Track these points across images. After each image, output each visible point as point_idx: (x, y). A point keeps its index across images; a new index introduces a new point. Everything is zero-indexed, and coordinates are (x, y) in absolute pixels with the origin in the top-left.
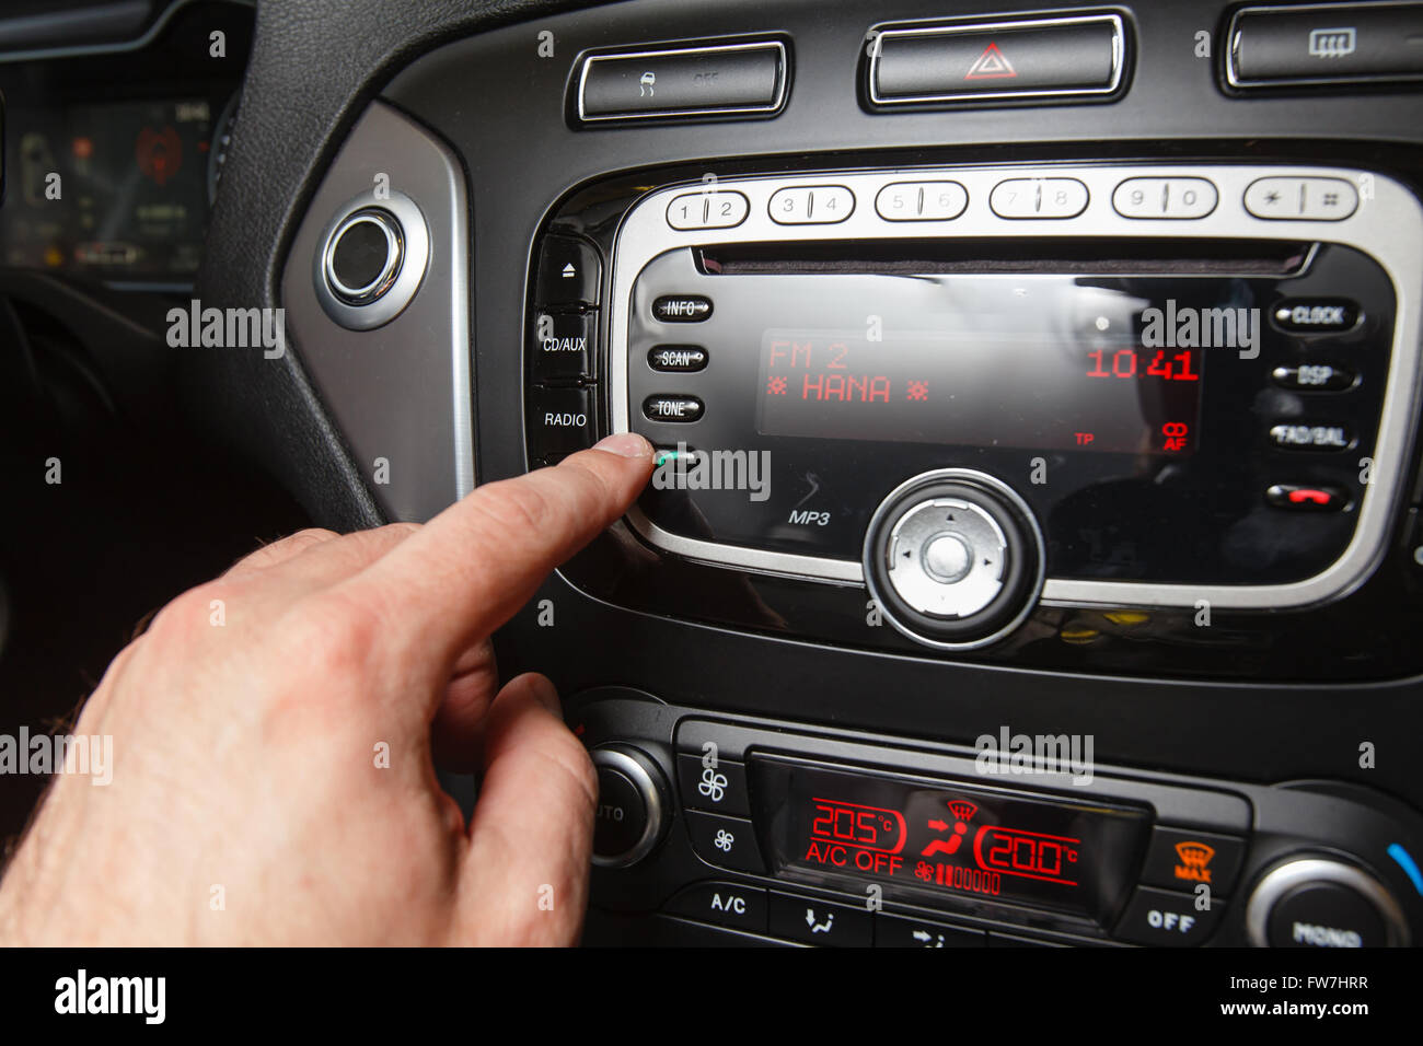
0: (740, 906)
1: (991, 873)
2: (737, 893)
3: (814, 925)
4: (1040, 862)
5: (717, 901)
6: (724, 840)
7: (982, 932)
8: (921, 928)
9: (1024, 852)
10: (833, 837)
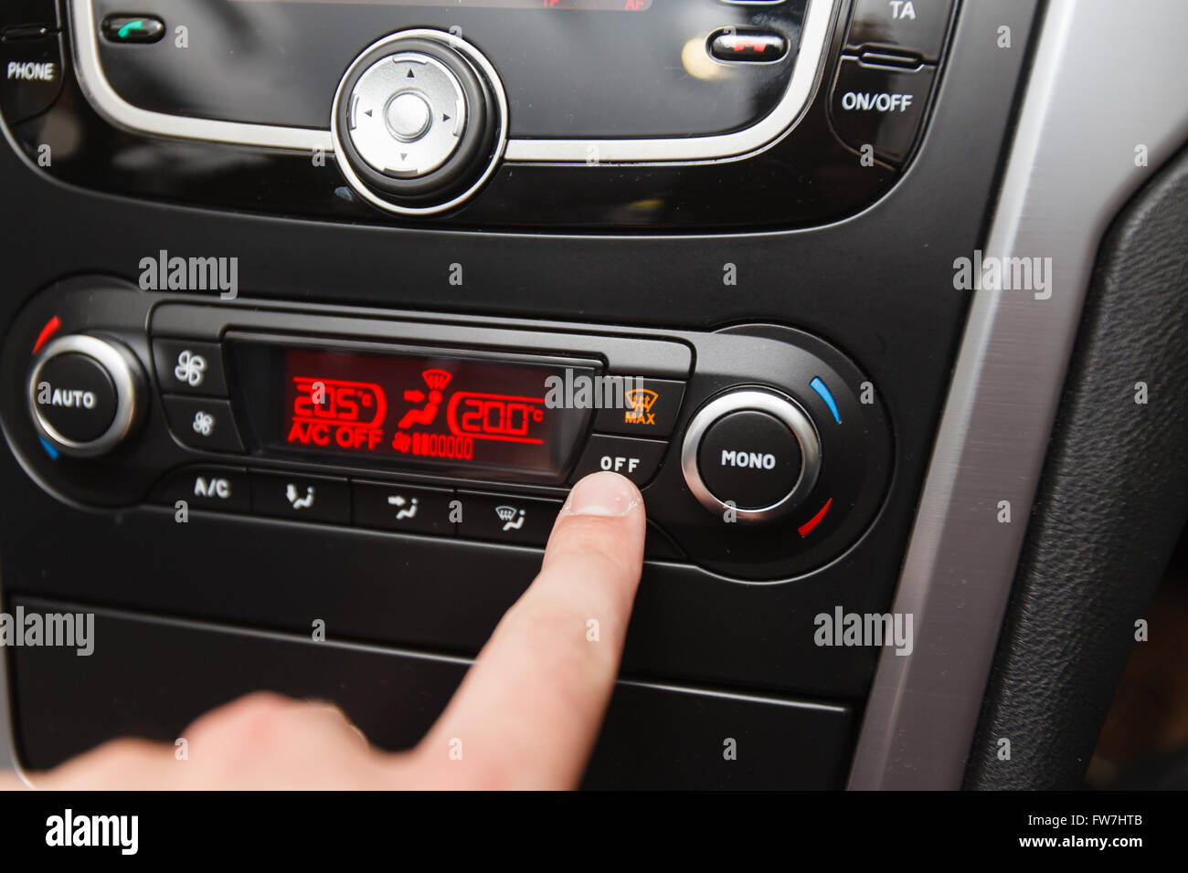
0: (223, 489)
1: (464, 438)
2: (219, 476)
3: (295, 501)
4: (509, 423)
5: (200, 486)
6: (203, 423)
7: (452, 491)
8: (396, 493)
9: (494, 417)
10: (314, 416)
